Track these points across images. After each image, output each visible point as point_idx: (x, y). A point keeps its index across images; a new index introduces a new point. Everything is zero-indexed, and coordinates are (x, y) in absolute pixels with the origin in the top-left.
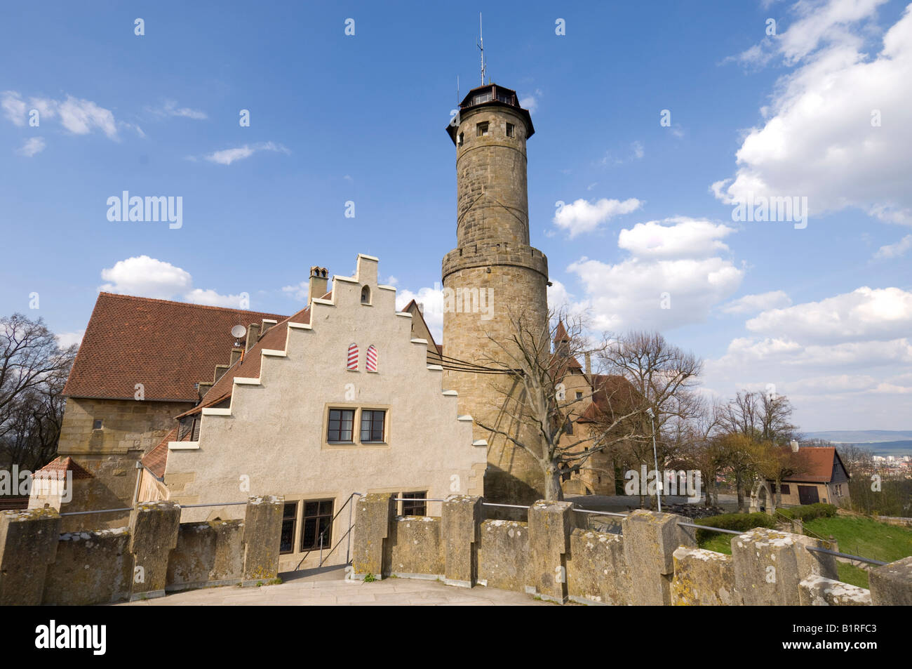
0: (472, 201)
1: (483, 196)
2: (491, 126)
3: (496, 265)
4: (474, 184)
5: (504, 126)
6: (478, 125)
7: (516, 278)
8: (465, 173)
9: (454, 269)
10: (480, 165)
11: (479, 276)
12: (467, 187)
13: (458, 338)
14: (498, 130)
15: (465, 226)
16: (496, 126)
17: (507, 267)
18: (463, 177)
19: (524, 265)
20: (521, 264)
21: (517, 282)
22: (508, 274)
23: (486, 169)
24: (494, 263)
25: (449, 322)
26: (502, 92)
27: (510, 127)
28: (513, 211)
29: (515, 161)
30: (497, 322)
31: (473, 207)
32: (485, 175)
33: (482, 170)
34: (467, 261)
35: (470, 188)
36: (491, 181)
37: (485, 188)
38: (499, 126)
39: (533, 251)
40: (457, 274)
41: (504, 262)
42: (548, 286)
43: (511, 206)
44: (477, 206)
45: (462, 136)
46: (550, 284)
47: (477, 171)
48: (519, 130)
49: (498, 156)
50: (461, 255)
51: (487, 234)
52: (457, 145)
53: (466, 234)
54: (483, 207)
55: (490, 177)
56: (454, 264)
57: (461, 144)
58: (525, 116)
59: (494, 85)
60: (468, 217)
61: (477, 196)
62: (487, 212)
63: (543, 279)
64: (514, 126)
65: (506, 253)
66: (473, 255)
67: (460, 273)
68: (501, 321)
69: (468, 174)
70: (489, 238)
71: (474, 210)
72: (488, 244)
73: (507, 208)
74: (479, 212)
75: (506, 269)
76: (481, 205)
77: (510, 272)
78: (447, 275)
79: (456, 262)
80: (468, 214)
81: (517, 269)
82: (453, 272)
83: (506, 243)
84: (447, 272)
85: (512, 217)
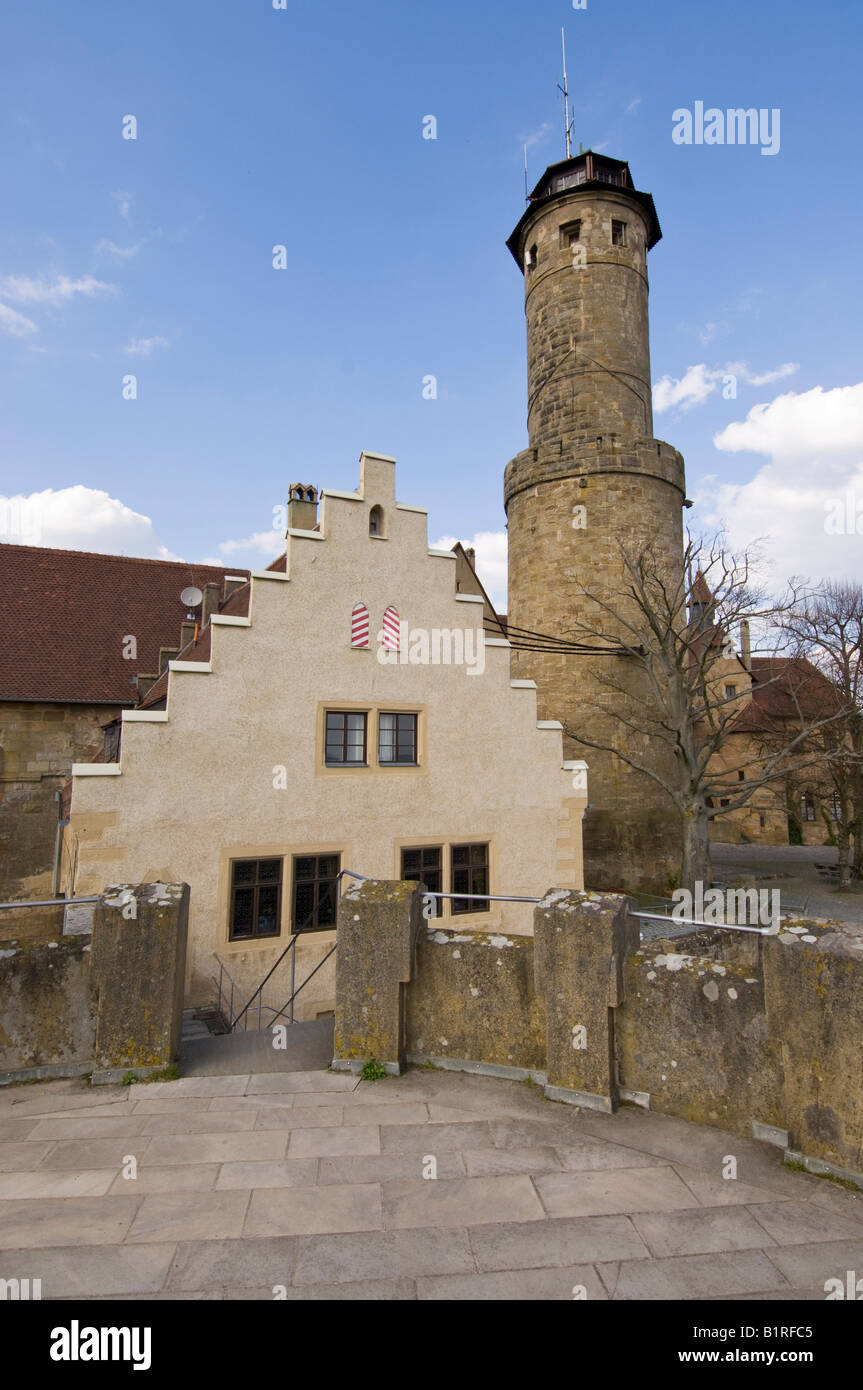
0: (553, 365)
1: (573, 356)
2: (586, 227)
3: (596, 473)
4: (556, 335)
5: (608, 227)
6: (562, 228)
7: (630, 495)
8: (540, 318)
9: (524, 485)
10: (566, 301)
11: (567, 494)
12: (544, 341)
13: (532, 598)
14: (596, 234)
15: (542, 410)
16: (595, 227)
17: (615, 476)
18: (537, 325)
19: (644, 471)
20: (639, 470)
21: (633, 500)
22: (617, 488)
23: (576, 307)
24: (593, 469)
25: (517, 574)
26: (603, 163)
27: (618, 227)
28: (626, 379)
29: (627, 288)
30: (598, 571)
31: (555, 376)
32: (576, 316)
33: (570, 308)
34: (547, 468)
35: (549, 343)
36: (586, 330)
37: (576, 340)
38: (600, 227)
39: (660, 446)
40: (529, 494)
41: (609, 468)
42: (684, 507)
43: (623, 369)
44: (562, 374)
45: (533, 251)
46: (689, 504)
47: (561, 311)
48: (636, 232)
49: (599, 281)
50: (535, 460)
51: (581, 421)
52: (526, 269)
53: (543, 424)
54: (572, 375)
55: (583, 321)
56: (525, 476)
57: (532, 267)
58: (644, 205)
59: (590, 153)
60: (546, 395)
61: (562, 357)
62: (579, 382)
63: (677, 495)
64: (625, 224)
65: (614, 451)
66: (555, 458)
67: (535, 492)
68: (605, 568)
69: (545, 318)
70: (582, 427)
71: (557, 381)
72: (582, 438)
73: (614, 374)
74: (565, 383)
75: (612, 480)
76: (568, 372)
77: (620, 484)
78: (513, 496)
79: (528, 472)
80: (547, 389)
81: (633, 477)
82: (524, 490)
83: (613, 435)
84: (512, 491)
85: (622, 389)
